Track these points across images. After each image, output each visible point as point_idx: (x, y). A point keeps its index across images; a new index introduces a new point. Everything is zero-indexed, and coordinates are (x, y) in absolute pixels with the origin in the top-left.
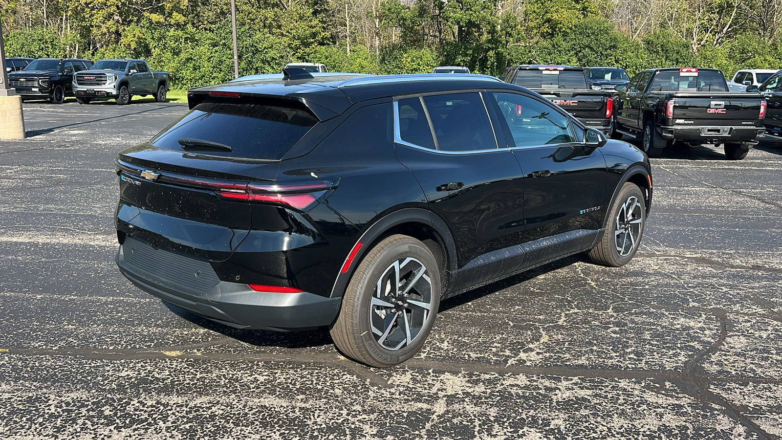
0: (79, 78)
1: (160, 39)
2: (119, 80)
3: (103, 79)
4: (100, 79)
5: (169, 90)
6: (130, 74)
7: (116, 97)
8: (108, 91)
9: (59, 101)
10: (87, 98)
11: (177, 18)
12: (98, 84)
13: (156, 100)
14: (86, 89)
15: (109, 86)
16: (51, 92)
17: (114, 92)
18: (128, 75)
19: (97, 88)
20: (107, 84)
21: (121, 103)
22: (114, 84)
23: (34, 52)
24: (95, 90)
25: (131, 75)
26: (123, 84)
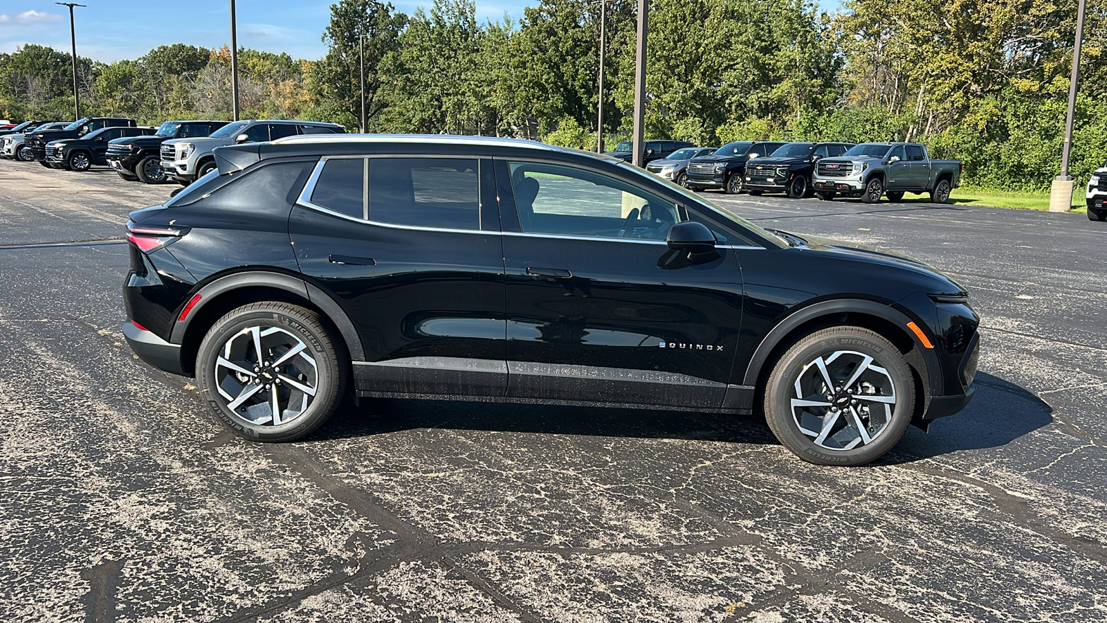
0: (821, 167)
1: (1026, 116)
2: (868, 170)
3: (848, 168)
4: (844, 168)
5: (956, 187)
6: (890, 162)
7: (862, 192)
8: (851, 184)
9: (797, 195)
10: (829, 193)
11: (1059, 84)
12: (841, 175)
13: (931, 200)
14: (825, 181)
15: (854, 179)
16: (788, 184)
17: (859, 186)
18: (886, 163)
19: (838, 180)
20: (852, 174)
21: (868, 201)
22: (861, 175)
23: (855, 137)
24: (836, 182)
25: (891, 164)
26: (874, 176)
